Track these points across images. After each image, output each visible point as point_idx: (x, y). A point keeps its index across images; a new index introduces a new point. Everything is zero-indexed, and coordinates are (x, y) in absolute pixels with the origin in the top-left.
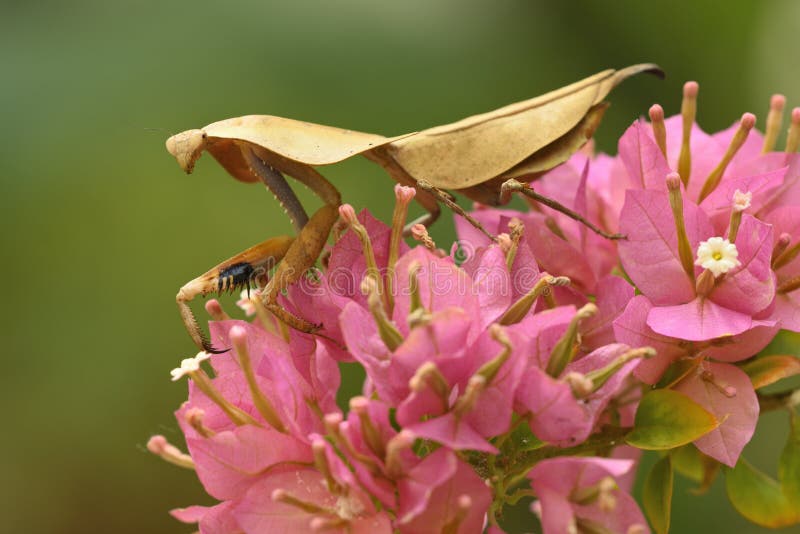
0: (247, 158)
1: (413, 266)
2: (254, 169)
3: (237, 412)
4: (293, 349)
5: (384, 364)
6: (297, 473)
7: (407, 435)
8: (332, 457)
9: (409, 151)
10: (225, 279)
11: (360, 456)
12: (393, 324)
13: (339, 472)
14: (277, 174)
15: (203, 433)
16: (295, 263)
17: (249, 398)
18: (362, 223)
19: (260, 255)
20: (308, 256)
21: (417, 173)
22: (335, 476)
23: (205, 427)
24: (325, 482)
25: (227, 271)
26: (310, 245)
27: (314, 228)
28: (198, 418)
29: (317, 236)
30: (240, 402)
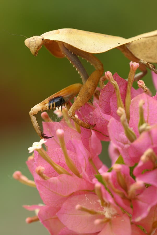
0: (61, 48)
1: (141, 102)
2: (64, 53)
3: (58, 167)
4: (82, 137)
5: (126, 146)
6: (86, 195)
7: (139, 183)
8: (103, 190)
9: (134, 45)
10: (51, 104)
11: (117, 190)
12: (131, 129)
13: (107, 197)
14: (75, 55)
15: (43, 178)
16: (83, 97)
17: (64, 160)
18: (115, 80)
19: (67, 93)
20: (89, 94)
21: (138, 55)
22: (104, 199)
23: (44, 175)
24: (99, 201)
25: (53, 100)
26: (90, 88)
27: (92, 81)
28: (42, 171)
29: (93, 84)
30: (59, 162)
